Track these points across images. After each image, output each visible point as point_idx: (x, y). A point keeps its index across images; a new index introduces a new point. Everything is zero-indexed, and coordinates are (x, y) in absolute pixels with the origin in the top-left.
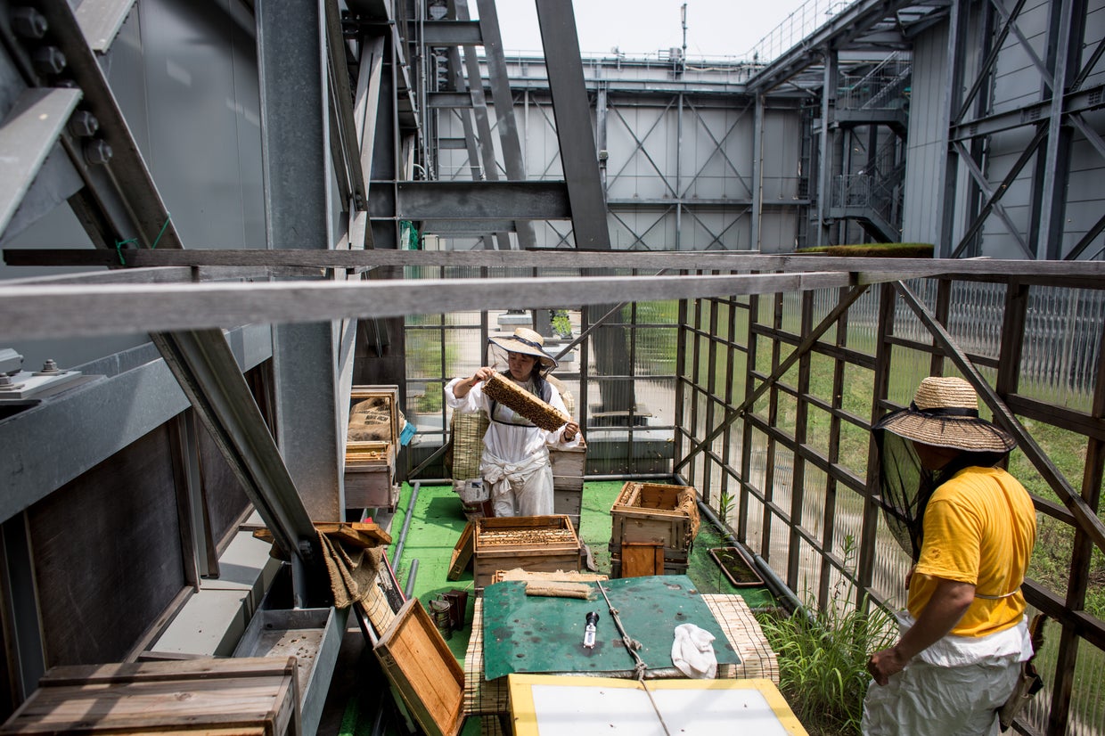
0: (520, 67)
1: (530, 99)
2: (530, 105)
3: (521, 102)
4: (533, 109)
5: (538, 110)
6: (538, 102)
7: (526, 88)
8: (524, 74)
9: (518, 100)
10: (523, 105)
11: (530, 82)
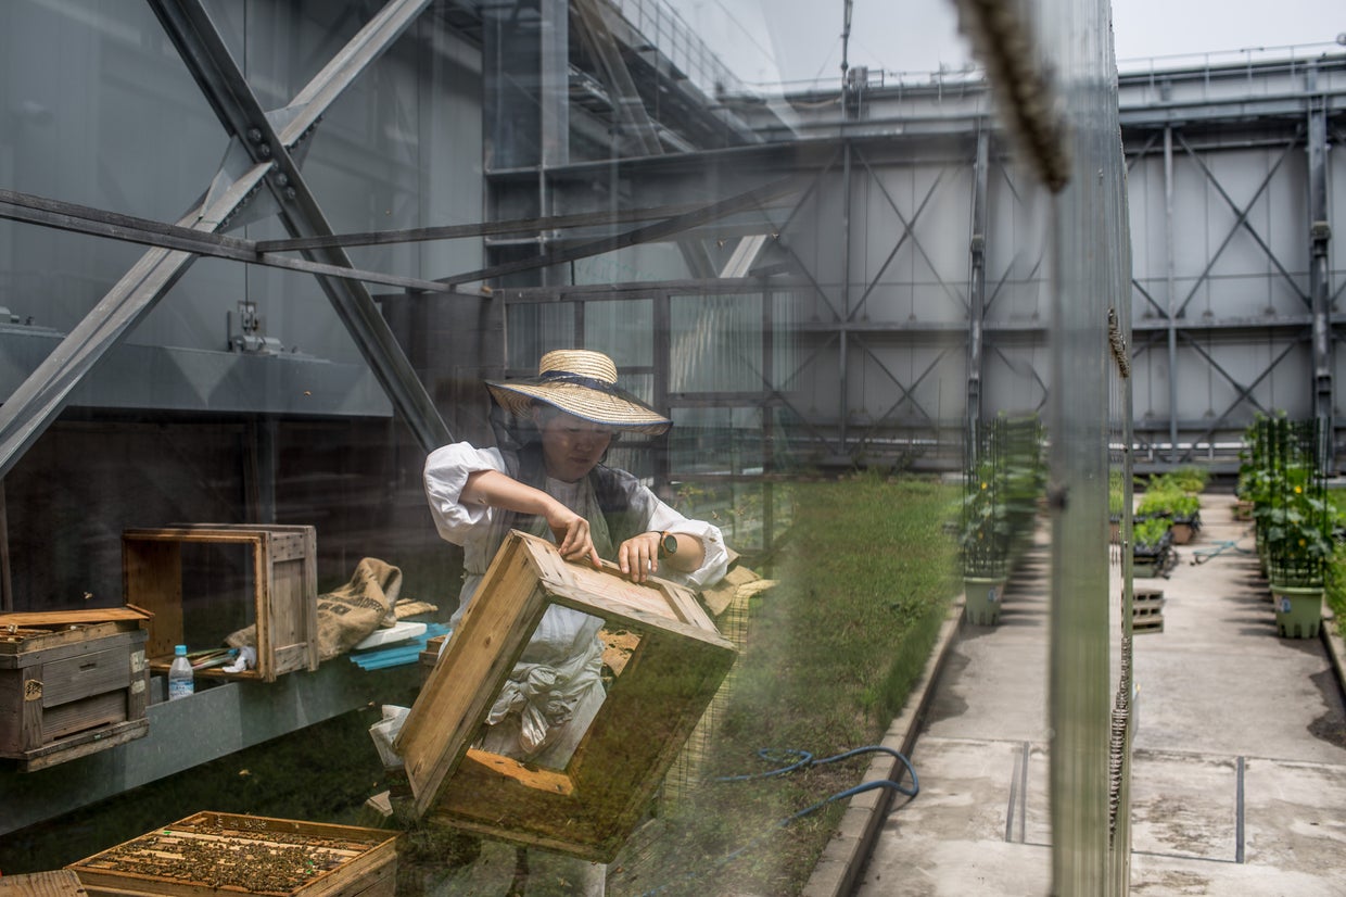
0: (1152, 87)
1: (1175, 141)
2: (1175, 153)
3: (1158, 149)
4: (1181, 160)
5: (1193, 159)
6: (1190, 146)
7: (1167, 124)
8: (1163, 99)
9: (1155, 144)
10: (1161, 154)
11: (1173, 111)
